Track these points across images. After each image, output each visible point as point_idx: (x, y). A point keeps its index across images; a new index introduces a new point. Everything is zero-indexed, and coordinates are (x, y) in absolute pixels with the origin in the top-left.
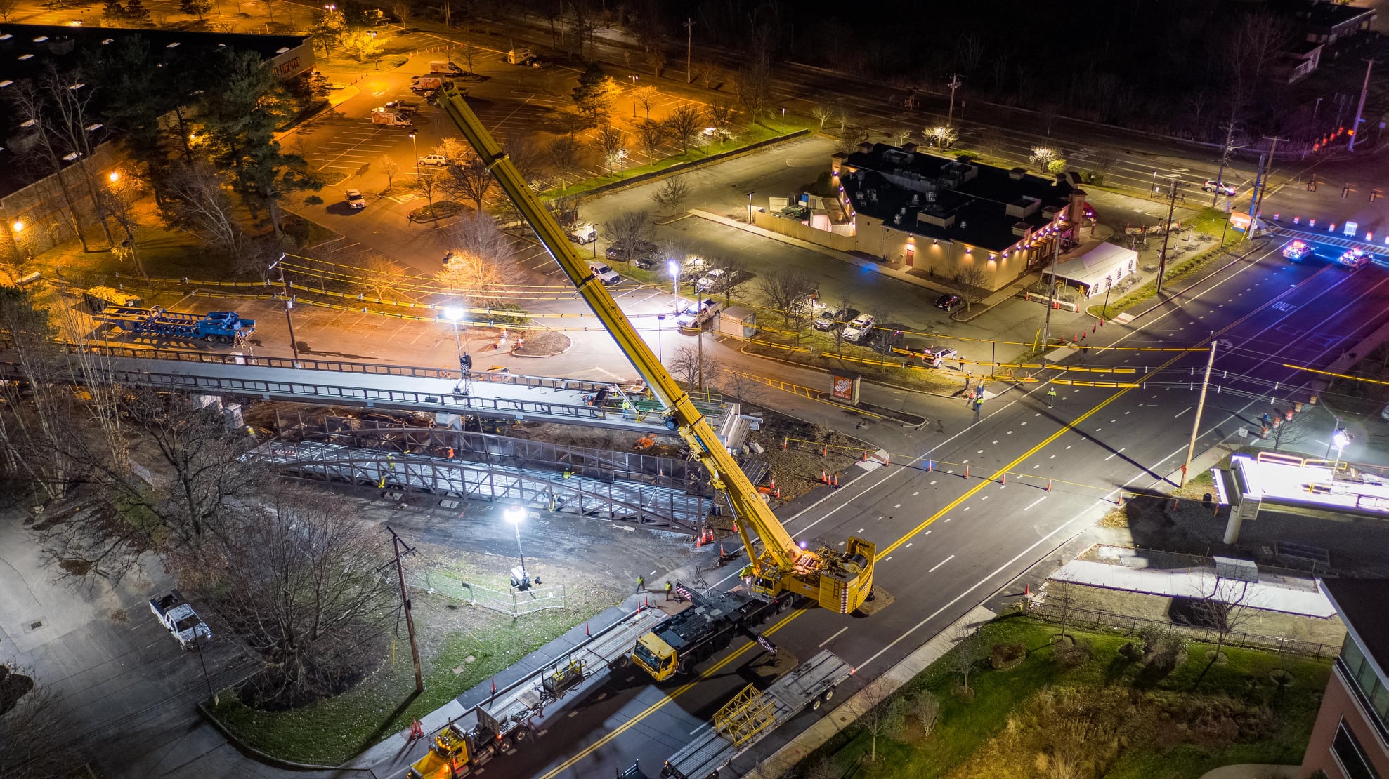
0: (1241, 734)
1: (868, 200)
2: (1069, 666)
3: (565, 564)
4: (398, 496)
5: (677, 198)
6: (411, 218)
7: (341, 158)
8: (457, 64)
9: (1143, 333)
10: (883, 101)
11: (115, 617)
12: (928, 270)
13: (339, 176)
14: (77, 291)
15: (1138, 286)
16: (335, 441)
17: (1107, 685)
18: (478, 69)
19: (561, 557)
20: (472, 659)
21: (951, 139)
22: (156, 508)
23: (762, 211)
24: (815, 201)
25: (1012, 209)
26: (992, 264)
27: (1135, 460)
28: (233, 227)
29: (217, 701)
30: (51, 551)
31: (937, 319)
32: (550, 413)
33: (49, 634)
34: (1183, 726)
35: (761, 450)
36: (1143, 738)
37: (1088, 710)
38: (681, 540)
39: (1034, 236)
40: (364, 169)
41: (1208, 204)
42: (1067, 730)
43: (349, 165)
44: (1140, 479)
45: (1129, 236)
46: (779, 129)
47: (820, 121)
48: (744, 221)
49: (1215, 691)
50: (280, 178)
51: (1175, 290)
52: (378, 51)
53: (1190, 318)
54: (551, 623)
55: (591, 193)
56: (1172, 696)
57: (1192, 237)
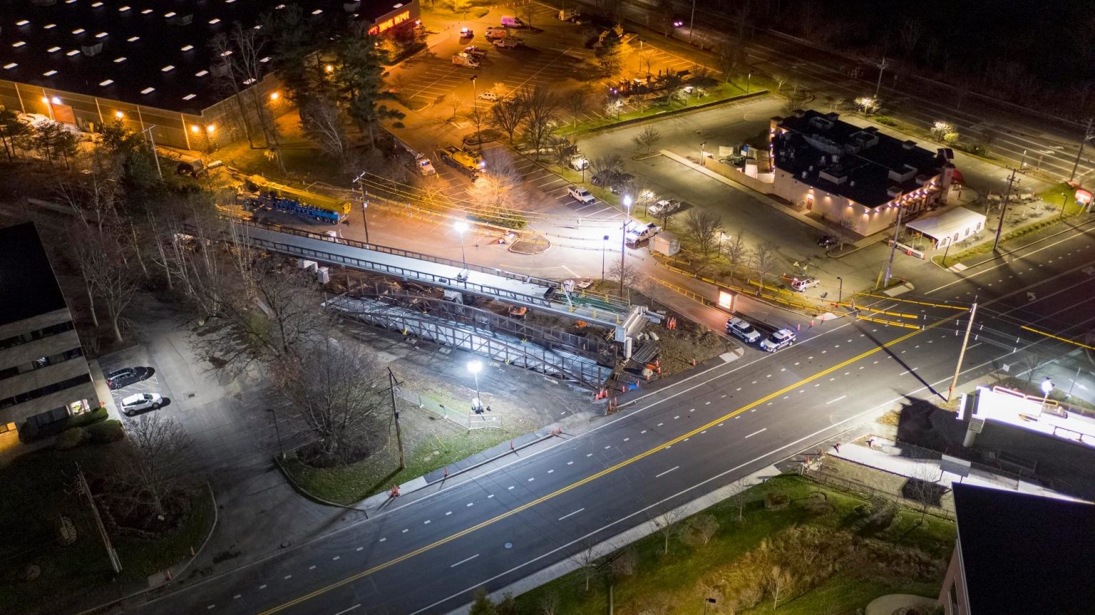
0: (921, 576)
1: (787, 157)
2: (818, 514)
3: (509, 400)
4: (414, 341)
5: (651, 141)
6: (464, 140)
7: (427, 90)
8: (521, 19)
9: (969, 281)
10: (835, 69)
11: (235, 396)
12: (821, 214)
13: (423, 104)
14: (243, 176)
15: (980, 243)
16: (382, 300)
17: (838, 530)
18: (534, 24)
19: (507, 395)
20: (437, 453)
21: (875, 108)
22: (261, 336)
23: (711, 157)
24: (752, 152)
25: (894, 175)
26: (866, 216)
27: (923, 378)
28: (343, 141)
29: (285, 456)
30: (200, 354)
31: (816, 254)
32: (515, 298)
33: (198, 402)
34: (882, 565)
35: (657, 338)
36: (852, 568)
37: (821, 544)
38: (586, 394)
39: (905, 197)
40: (440, 100)
41: (1065, 179)
42: (802, 555)
43: (429, 95)
44: (921, 393)
45: (989, 201)
46: (745, 88)
47: (778, 84)
48: (697, 163)
49: (912, 545)
50: (376, 109)
51: (1008, 248)
52: (468, 5)
53: (1011, 272)
54: (491, 437)
55: (594, 131)
56: (881, 544)
57: (1040, 206)
